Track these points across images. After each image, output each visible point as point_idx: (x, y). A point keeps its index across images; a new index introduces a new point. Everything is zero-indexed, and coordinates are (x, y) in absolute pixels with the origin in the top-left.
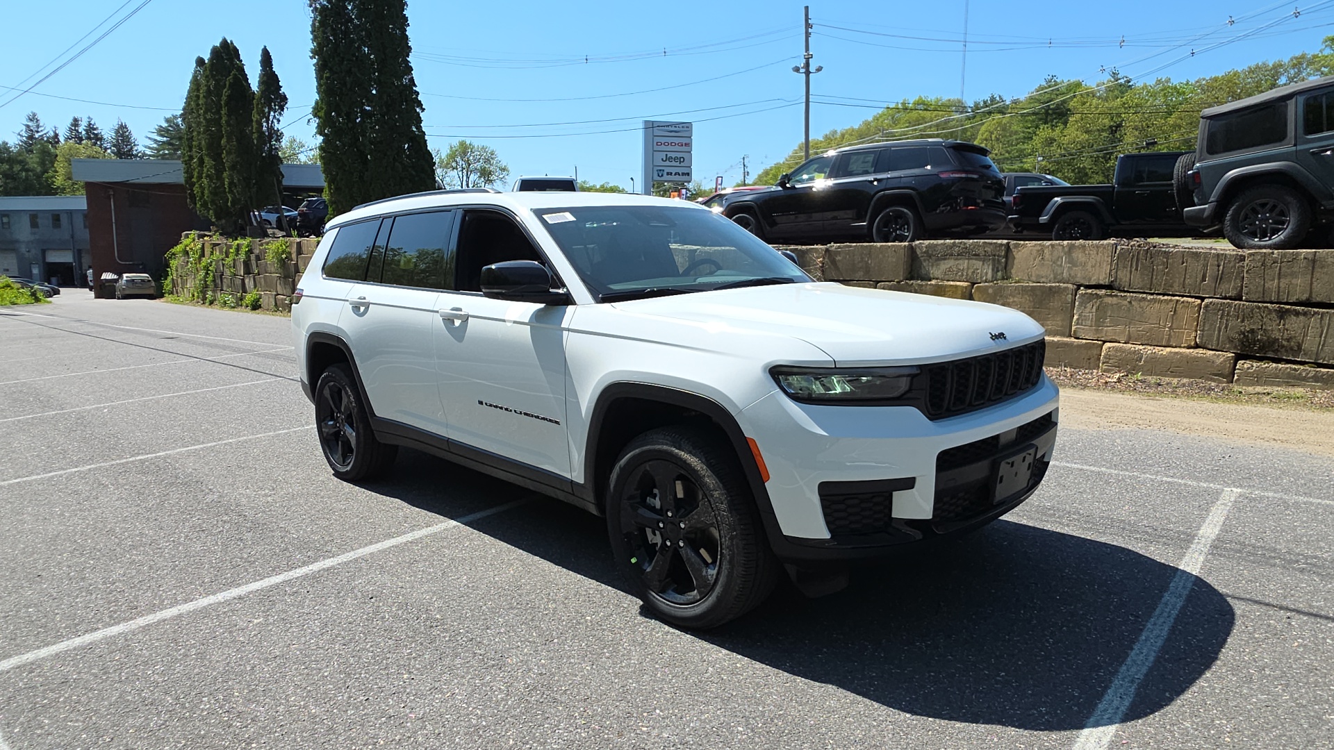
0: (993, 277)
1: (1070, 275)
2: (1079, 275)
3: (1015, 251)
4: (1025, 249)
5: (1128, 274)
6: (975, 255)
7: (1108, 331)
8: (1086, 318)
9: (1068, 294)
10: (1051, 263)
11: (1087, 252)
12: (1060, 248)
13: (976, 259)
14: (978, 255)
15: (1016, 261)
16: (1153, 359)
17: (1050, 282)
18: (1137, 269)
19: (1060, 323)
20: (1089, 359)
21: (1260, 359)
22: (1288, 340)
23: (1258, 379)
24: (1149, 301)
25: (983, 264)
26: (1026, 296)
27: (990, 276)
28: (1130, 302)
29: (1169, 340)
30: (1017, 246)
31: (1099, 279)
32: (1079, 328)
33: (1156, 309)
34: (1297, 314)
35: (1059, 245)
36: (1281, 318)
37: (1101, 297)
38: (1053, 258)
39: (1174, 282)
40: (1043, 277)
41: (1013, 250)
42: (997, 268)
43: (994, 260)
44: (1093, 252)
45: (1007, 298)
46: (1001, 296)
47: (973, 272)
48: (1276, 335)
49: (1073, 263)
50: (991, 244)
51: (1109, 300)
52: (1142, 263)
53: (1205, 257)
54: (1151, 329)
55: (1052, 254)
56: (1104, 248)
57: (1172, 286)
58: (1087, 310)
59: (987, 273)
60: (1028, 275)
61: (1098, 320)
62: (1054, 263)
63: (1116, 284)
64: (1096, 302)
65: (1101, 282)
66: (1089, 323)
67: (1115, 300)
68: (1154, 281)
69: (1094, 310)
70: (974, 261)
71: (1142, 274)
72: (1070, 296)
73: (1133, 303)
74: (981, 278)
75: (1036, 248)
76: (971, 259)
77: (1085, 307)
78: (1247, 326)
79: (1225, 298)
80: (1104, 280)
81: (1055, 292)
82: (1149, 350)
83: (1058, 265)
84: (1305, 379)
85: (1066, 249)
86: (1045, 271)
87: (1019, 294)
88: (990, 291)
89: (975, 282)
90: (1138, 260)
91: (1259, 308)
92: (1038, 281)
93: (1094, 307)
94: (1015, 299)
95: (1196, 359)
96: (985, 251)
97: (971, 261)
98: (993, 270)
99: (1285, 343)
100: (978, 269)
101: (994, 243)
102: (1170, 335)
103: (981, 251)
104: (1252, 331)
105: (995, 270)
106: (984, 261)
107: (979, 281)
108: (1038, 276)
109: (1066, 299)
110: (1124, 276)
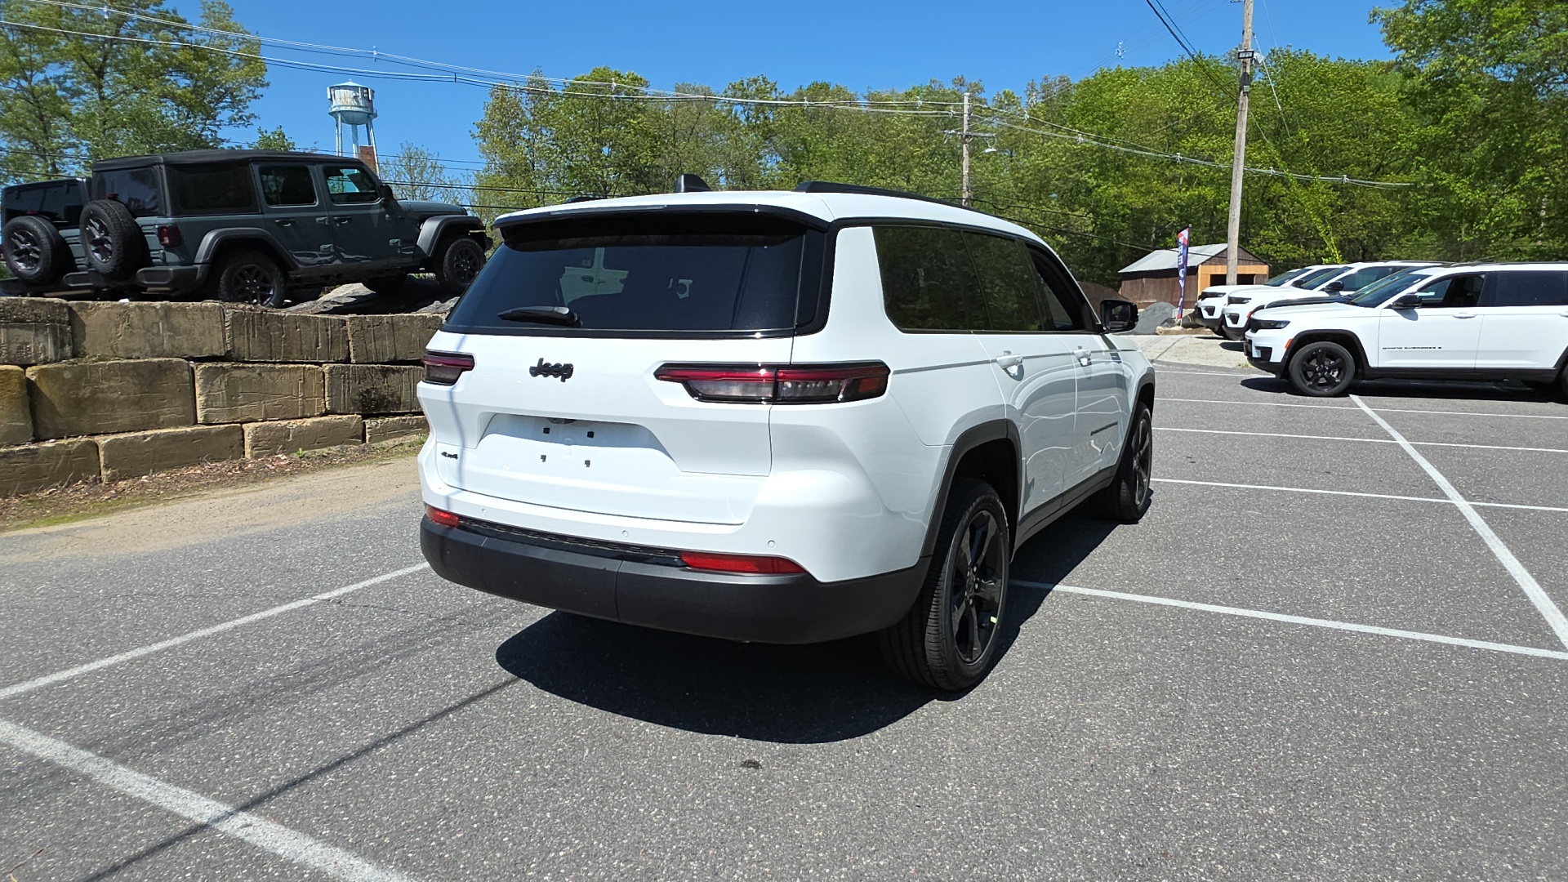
0: (56, 354)
1: (173, 346)
2: (185, 346)
3: (83, 316)
4: (98, 312)
5: (246, 341)
6: (16, 321)
7: (243, 409)
8: (216, 398)
9: (183, 370)
10: (143, 331)
11: (189, 317)
12: (152, 311)
13: (21, 328)
14: (22, 321)
15: (87, 330)
16: (301, 433)
17: (146, 356)
18: (254, 336)
19: (180, 409)
20: (231, 447)
21: (377, 416)
22: (392, 396)
23: (384, 434)
24: (278, 371)
25: (36, 335)
26: (127, 378)
27: (51, 353)
28: (260, 374)
29: (303, 411)
30: (84, 308)
31: (212, 350)
32: (210, 412)
33: (286, 377)
34: (394, 371)
35: (149, 307)
36: (385, 376)
37: (228, 371)
38: (146, 325)
39: (293, 348)
40: (134, 351)
41: (79, 313)
42: (62, 341)
43: (53, 329)
44: (198, 316)
45: (98, 383)
46: (87, 382)
47: (20, 348)
48: (384, 392)
49: (174, 330)
50: (44, 303)
51: (237, 374)
52: (258, 330)
53: (315, 322)
54: (286, 402)
55: (142, 319)
56: (210, 312)
57: (291, 353)
58: (216, 388)
59: (44, 350)
60: (112, 348)
61: (229, 397)
62: (148, 331)
63: (234, 355)
64: (223, 377)
65: (217, 353)
66: (220, 403)
67: (243, 373)
68: (274, 349)
69: (223, 387)
70: (17, 331)
71: (260, 341)
72: (186, 372)
73: (263, 374)
74: (36, 356)
75: (114, 311)
76: (13, 327)
77: (212, 385)
78: (363, 387)
79: (337, 362)
80: (221, 352)
81: (166, 370)
82: (294, 424)
83: (154, 334)
84: (411, 427)
85: (161, 313)
86: (137, 343)
87: (117, 376)
88: (67, 375)
89: (28, 363)
90: (253, 326)
91: (368, 368)
92: (130, 355)
93: (223, 384)
94: (112, 384)
95: (336, 425)
96: (36, 315)
97: (11, 330)
98: (55, 343)
99: (390, 399)
100: (27, 344)
101: (49, 302)
102: (303, 405)
103: (28, 314)
104: (368, 391)
105: (59, 344)
106: (36, 330)
107: (33, 361)
108: (127, 350)
109: (182, 378)
110: (243, 345)
